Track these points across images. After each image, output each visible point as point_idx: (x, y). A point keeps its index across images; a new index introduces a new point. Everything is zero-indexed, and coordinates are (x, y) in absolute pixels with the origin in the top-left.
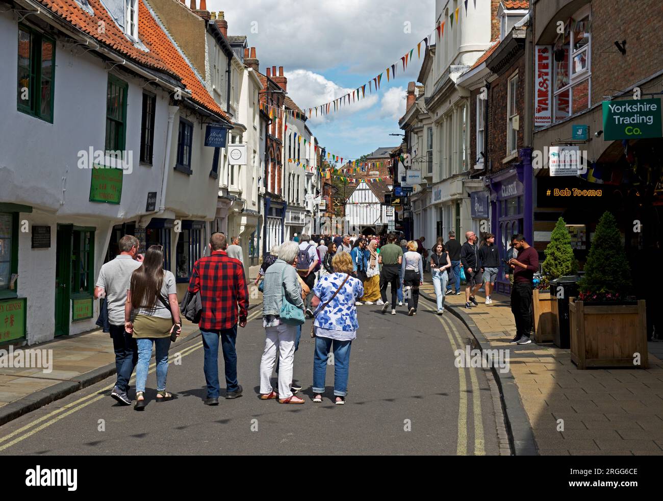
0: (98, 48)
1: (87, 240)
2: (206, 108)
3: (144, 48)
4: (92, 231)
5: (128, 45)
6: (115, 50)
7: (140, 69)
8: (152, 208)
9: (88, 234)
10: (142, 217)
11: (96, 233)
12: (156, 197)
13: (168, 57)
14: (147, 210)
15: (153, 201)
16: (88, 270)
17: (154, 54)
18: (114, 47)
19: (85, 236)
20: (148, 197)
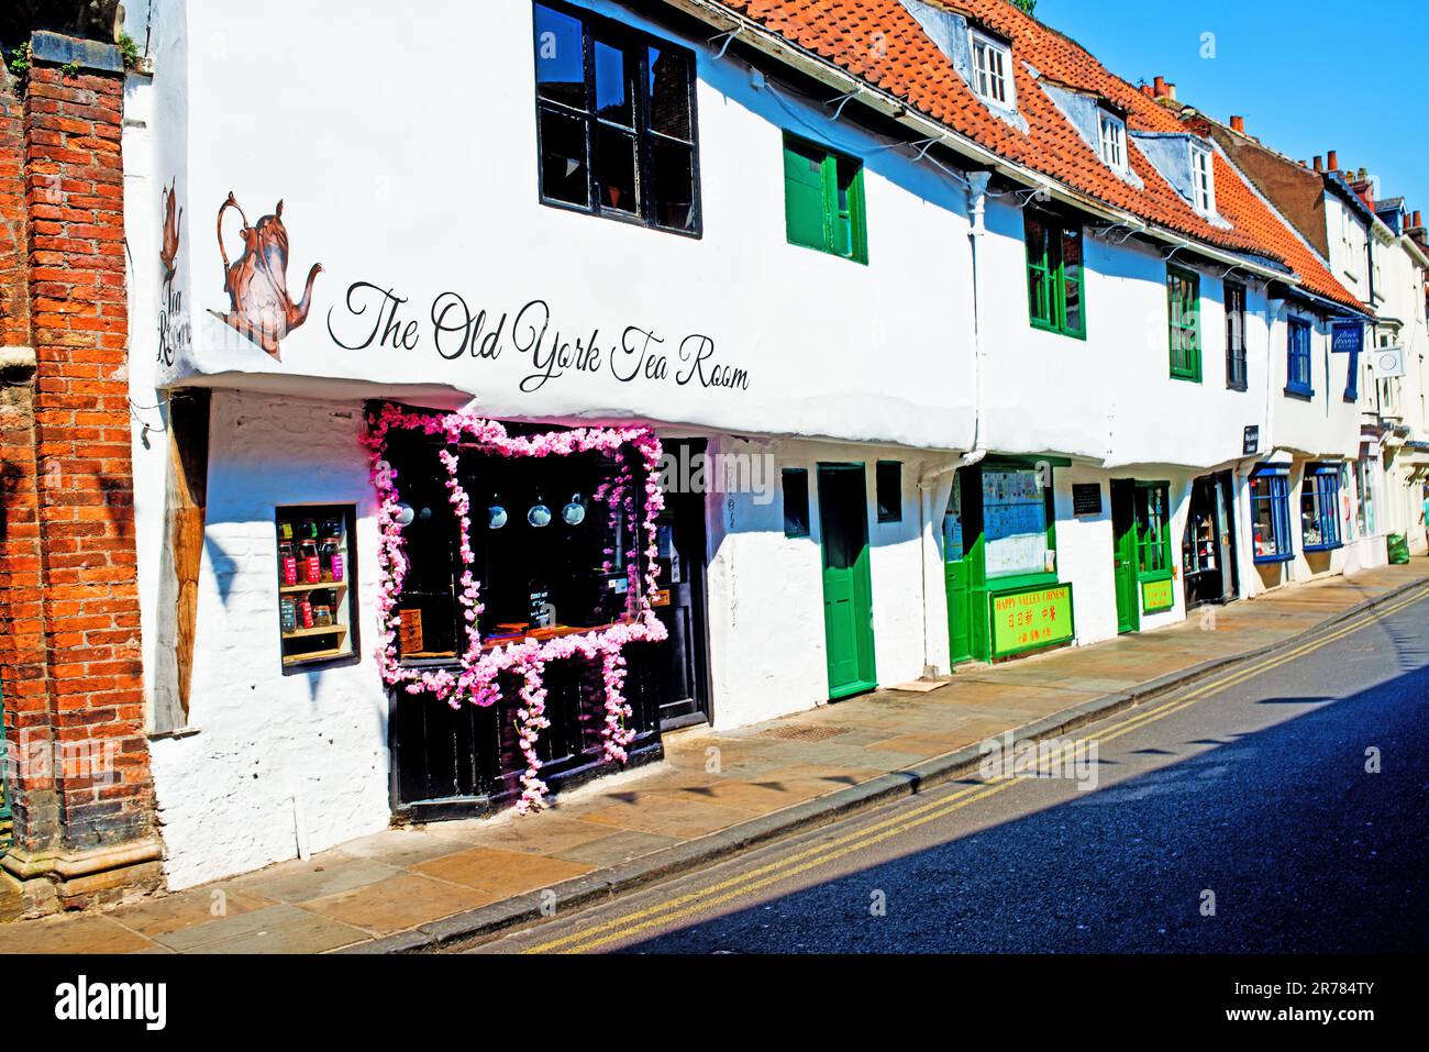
0: (1144, 228)
1: (1158, 500)
2: (1329, 298)
3: (1226, 225)
4: (1165, 486)
5: (1198, 222)
6: (1173, 229)
7: (1213, 252)
8: (1251, 448)
9: (1159, 491)
10: (1240, 461)
11: (1170, 489)
12: (1257, 431)
13: (1267, 235)
14: (1245, 452)
15: (1253, 438)
16: (1162, 539)
17: (1240, 231)
18: (1171, 225)
19: (1155, 495)
20: (1245, 433)
